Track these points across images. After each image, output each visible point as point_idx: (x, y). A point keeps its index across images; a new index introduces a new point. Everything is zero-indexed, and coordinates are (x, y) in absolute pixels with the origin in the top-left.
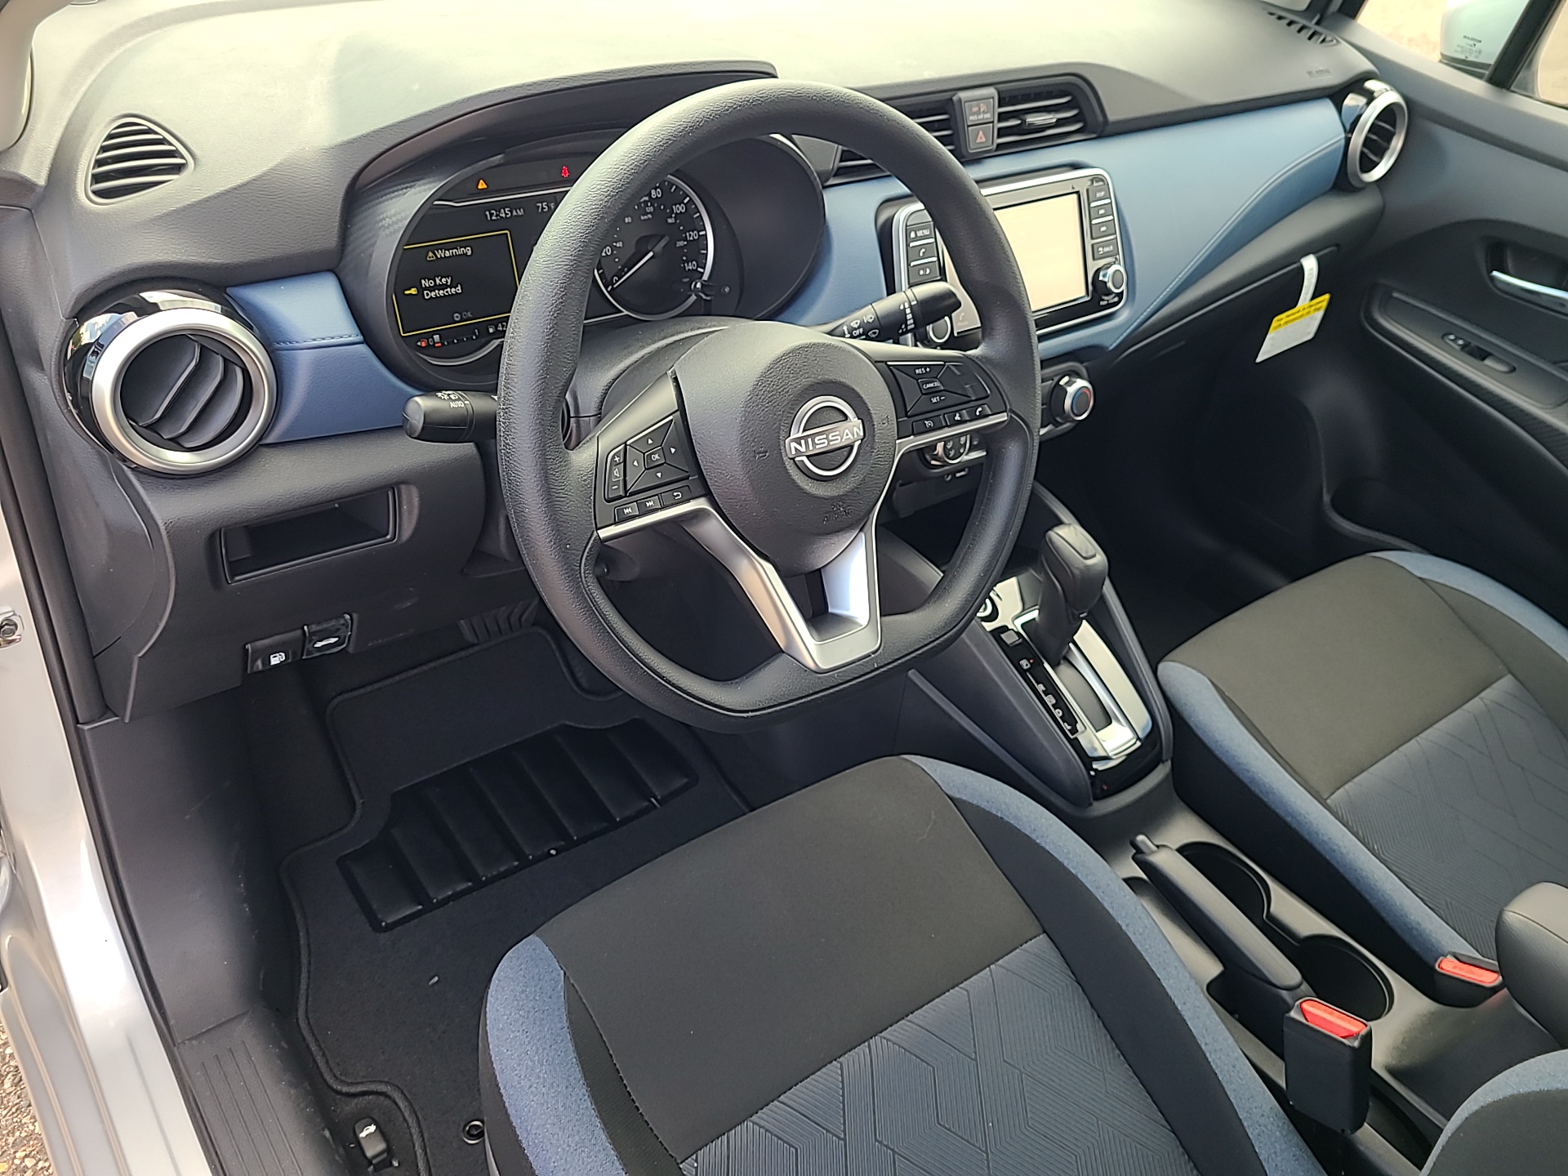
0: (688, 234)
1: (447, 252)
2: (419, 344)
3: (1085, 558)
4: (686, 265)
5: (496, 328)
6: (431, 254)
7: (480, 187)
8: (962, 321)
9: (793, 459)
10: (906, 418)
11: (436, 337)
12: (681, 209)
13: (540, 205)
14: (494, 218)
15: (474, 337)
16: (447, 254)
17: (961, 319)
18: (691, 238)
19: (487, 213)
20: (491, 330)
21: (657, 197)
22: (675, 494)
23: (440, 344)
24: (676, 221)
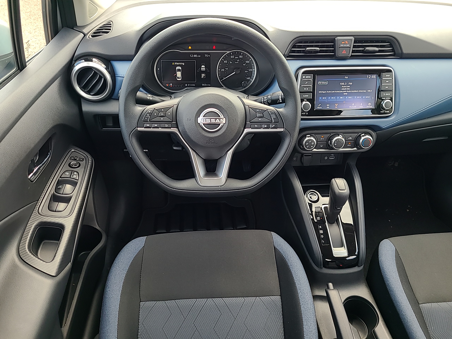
0: (249, 69)
1: (178, 63)
2: (166, 85)
3: (340, 190)
4: (247, 78)
5: (188, 85)
6: (173, 63)
7: (189, 48)
8: (319, 107)
9: (199, 123)
10: (249, 123)
11: (171, 84)
12: (248, 62)
13: (206, 55)
14: (192, 57)
15: (181, 86)
16: (178, 64)
17: (319, 106)
18: (250, 71)
19: (190, 55)
20: (186, 85)
21: (241, 58)
22: (166, 125)
23: (172, 86)
24: (246, 65)
